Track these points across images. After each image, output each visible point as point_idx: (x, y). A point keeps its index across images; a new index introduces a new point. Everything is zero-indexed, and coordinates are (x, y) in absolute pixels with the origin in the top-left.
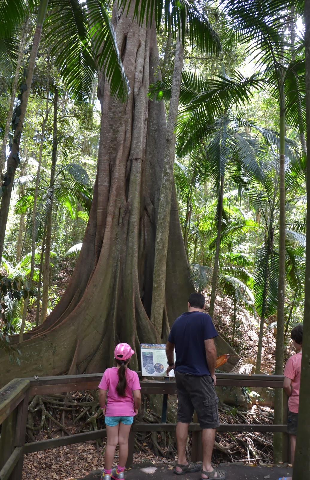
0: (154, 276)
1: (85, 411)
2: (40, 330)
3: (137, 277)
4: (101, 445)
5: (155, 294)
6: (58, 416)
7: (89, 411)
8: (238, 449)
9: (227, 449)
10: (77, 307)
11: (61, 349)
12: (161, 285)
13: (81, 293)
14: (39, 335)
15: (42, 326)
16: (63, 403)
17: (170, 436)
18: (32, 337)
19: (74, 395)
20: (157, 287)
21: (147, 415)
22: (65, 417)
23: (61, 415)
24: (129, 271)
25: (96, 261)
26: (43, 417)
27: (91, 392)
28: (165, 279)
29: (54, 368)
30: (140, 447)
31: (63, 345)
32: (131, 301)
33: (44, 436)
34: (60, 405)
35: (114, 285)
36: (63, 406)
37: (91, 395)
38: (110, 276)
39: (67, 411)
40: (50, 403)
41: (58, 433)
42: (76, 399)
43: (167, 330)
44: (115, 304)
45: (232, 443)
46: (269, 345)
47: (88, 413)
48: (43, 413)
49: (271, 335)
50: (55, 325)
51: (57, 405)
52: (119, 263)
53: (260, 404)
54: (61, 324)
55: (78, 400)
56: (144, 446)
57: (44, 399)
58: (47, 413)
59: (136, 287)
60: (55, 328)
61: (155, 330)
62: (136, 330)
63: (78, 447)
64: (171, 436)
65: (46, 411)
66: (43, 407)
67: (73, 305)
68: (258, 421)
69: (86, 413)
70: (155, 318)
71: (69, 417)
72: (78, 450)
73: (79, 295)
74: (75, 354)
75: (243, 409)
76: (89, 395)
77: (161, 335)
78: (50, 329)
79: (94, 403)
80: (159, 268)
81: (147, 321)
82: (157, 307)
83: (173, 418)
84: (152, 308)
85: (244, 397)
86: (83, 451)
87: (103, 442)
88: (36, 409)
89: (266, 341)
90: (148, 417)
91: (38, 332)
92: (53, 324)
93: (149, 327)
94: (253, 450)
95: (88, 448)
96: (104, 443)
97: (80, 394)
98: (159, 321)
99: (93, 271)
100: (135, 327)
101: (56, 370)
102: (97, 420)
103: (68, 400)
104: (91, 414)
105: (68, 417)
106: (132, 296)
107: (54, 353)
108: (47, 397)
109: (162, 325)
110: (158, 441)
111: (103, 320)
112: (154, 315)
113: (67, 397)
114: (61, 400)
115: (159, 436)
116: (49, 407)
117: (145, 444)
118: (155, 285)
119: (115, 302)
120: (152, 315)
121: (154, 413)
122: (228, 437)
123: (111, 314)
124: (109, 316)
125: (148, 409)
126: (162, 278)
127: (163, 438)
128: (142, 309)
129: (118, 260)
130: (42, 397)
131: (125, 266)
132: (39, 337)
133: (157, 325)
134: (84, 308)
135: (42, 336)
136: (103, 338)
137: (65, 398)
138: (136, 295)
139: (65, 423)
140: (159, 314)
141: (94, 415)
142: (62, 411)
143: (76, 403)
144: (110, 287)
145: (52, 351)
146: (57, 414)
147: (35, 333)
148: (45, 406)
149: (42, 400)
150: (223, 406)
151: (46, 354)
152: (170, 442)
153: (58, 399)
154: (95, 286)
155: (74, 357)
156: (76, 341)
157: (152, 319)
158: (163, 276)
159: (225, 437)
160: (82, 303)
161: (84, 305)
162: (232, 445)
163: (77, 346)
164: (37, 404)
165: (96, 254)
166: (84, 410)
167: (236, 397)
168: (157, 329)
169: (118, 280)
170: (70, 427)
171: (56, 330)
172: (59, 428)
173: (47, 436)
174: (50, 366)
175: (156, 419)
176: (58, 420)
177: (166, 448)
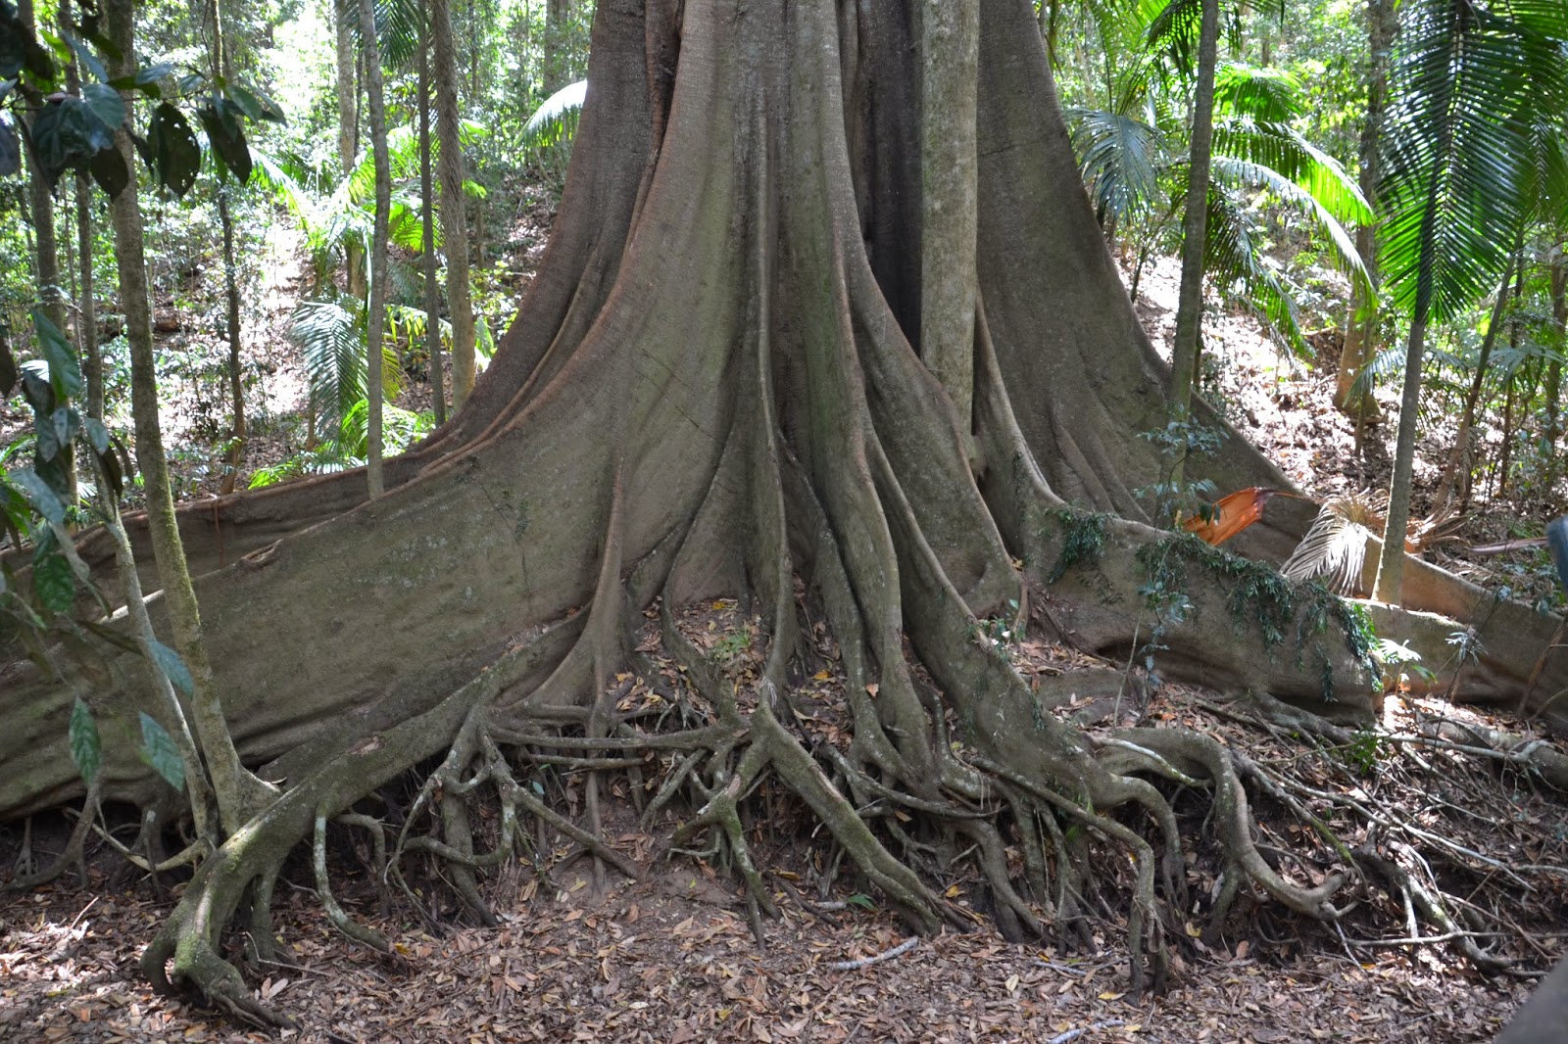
0: (926, 163)
1: (682, 771)
2: (451, 440)
3: (847, 176)
4: (772, 908)
5: (938, 242)
6: (571, 796)
7: (699, 766)
8: (1362, 893)
9: (1320, 901)
10: (595, 328)
11: (551, 513)
12: (958, 203)
13: (608, 268)
14: (447, 461)
15: (458, 421)
16: (587, 742)
17: (1064, 856)
18: (425, 471)
19: (626, 704)
20: (945, 210)
21: (955, 773)
22: (600, 794)
23: (580, 788)
24: (808, 157)
25: (656, 127)
26: (509, 812)
27: (697, 682)
28: (975, 172)
29: (528, 596)
30: (937, 909)
31: (555, 495)
32: (831, 282)
33: (523, 883)
34: (573, 752)
35: (748, 221)
36: (585, 753)
37: (700, 694)
38: (724, 181)
39: (604, 774)
40: (529, 747)
41: (579, 864)
42: (639, 720)
43: (993, 399)
44: (758, 300)
45: (1336, 872)
46: (1323, 441)
47: (696, 778)
48: (504, 796)
49: (1328, 404)
50: (513, 413)
51: (559, 751)
52: (762, 121)
53: (1418, 690)
54: (534, 403)
55: (647, 721)
56: (951, 899)
57: (500, 730)
58: (521, 794)
59: (847, 219)
60: (511, 424)
61: (947, 398)
62: (864, 407)
63: (672, 924)
64: (1069, 853)
65: (516, 788)
66: (502, 770)
67: (578, 321)
68: (1426, 766)
69: (688, 777)
70: (940, 349)
71: (618, 792)
72: (677, 941)
73: (597, 277)
74: (612, 529)
75: (1355, 718)
76: (693, 697)
77: (969, 419)
78: (493, 432)
79: (720, 734)
80: (946, 124)
81: (908, 365)
82: (950, 299)
83: (1075, 780)
84: (926, 307)
85: (1358, 667)
86: (699, 947)
87: (773, 892)
88: (473, 782)
89: (1310, 427)
90: (961, 783)
91: (444, 448)
92: (505, 411)
93: (920, 390)
94: (1428, 897)
95: (718, 929)
96: (780, 896)
97: (650, 694)
98: (959, 362)
99: (648, 171)
100: (859, 394)
101: (537, 601)
102: (740, 807)
103: (603, 728)
104: (710, 782)
105: (610, 794)
106: (832, 259)
107: (521, 529)
108: (514, 722)
109: (971, 379)
110: (1012, 874)
111: (713, 374)
112: (939, 338)
113: (599, 717)
114: (574, 728)
115: (1012, 852)
116: (527, 762)
117: (953, 891)
118: (933, 204)
119: (756, 292)
120: (927, 337)
121: (988, 763)
122: (1312, 845)
123: (747, 347)
124: (737, 353)
125: (955, 745)
126: (963, 169)
127: (1032, 862)
128: (882, 315)
129: (753, 112)
130: (492, 725)
131: (790, 137)
132: (448, 470)
133: (954, 379)
134: (629, 327)
135: (460, 463)
136: (720, 447)
137: (592, 719)
138: (848, 253)
139: (605, 822)
140: (959, 329)
141: (723, 785)
142: (585, 771)
143: (639, 737)
144: (731, 232)
145: (513, 524)
146: (565, 785)
147: (434, 455)
148: (508, 761)
149: (494, 736)
150: (1266, 709)
151: (489, 540)
152: (1064, 881)
153: (560, 724)
154: (665, 227)
155: (609, 542)
156: (609, 470)
157: (929, 353)
158: (967, 158)
159: (1301, 845)
160: (617, 309)
161: (625, 312)
162: (1336, 879)
163: (617, 490)
164: (477, 757)
165: (655, 96)
166: (680, 766)
167: (1327, 669)
168: (952, 396)
169: (762, 195)
170: (626, 837)
171: (517, 435)
172: (581, 849)
173: (533, 884)
174: (509, 590)
175: (999, 784)
176: (574, 810)
177: (1050, 906)
